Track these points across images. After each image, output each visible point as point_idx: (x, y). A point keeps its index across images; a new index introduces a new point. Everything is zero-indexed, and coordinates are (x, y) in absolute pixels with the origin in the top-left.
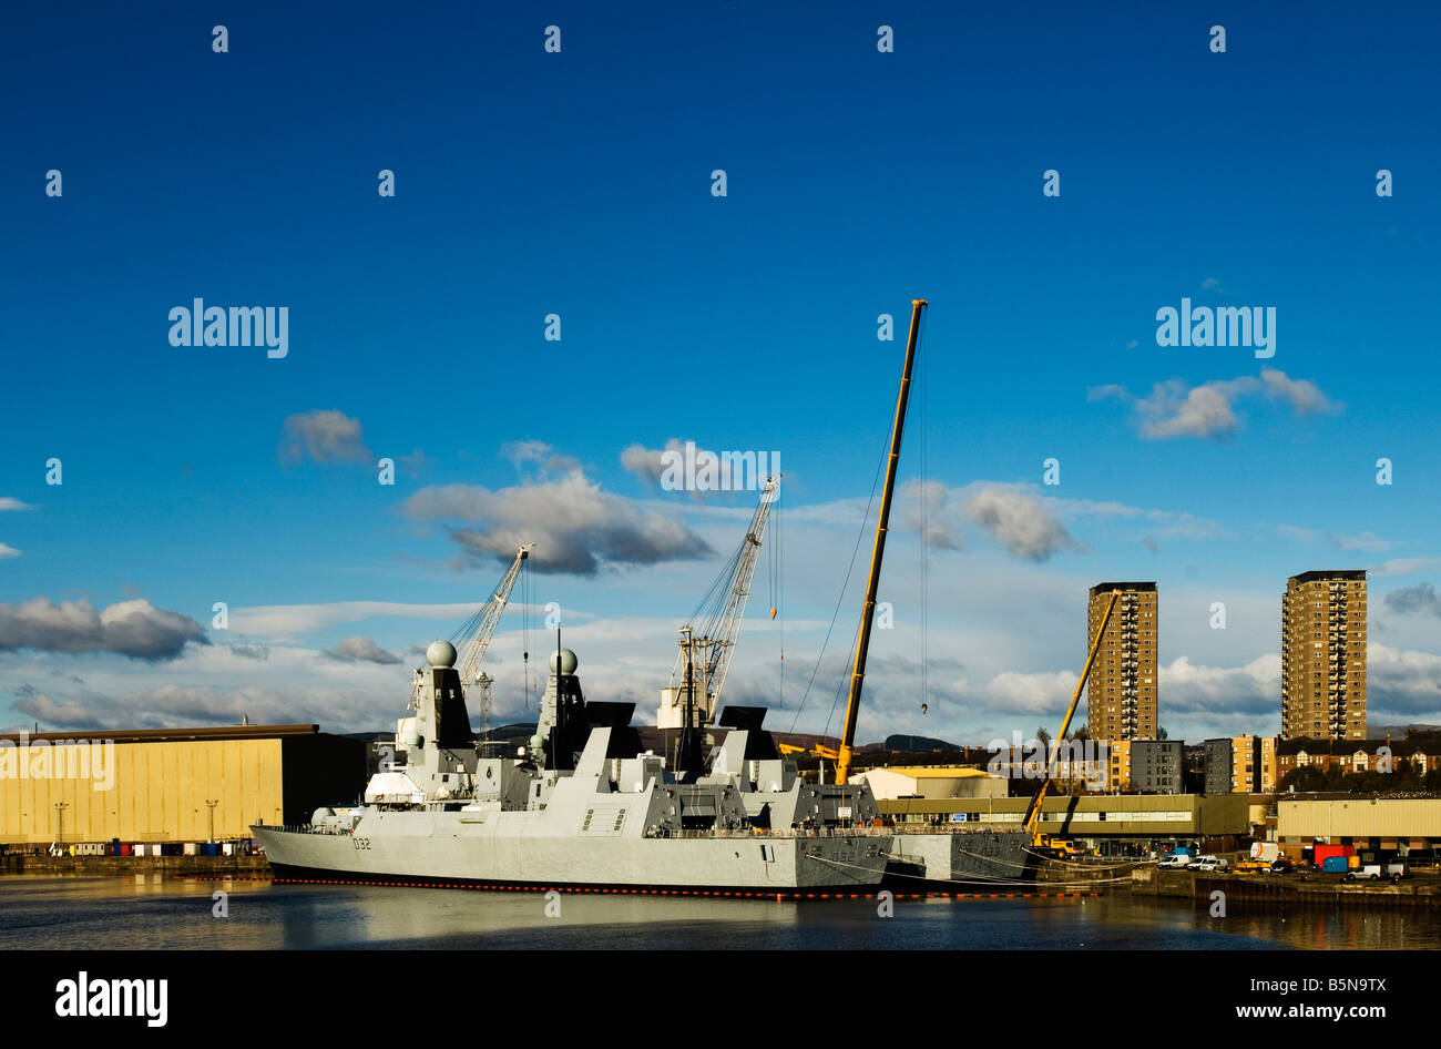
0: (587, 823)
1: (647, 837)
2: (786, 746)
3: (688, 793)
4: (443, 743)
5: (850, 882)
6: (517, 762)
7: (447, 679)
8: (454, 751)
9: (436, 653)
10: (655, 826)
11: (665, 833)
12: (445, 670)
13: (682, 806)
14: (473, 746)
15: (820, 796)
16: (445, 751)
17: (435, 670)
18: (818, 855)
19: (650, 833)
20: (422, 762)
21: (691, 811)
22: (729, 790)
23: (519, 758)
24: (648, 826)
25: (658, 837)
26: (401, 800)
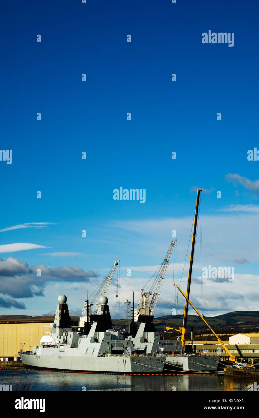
0: (86, 352)
1: (99, 356)
2: (168, 328)
3: (114, 343)
4: (61, 327)
5: (151, 371)
6: (78, 333)
7: (64, 307)
8: (64, 329)
9: (60, 299)
10: (102, 353)
11: (104, 355)
12: (63, 304)
13: (112, 347)
14: (71, 327)
15: (161, 344)
16: (62, 329)
17: (60, 304)
18: (139, 363)
19: (100, 355)
20: (55, 332)
21: (115, 348)
22: (128, 342)
23: (78, 331)
24: (99, 353)
25: (101, 356)
26: (49, 344)
